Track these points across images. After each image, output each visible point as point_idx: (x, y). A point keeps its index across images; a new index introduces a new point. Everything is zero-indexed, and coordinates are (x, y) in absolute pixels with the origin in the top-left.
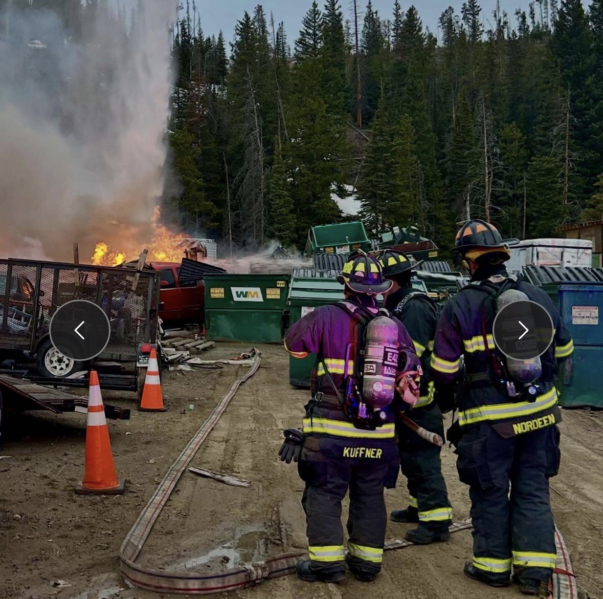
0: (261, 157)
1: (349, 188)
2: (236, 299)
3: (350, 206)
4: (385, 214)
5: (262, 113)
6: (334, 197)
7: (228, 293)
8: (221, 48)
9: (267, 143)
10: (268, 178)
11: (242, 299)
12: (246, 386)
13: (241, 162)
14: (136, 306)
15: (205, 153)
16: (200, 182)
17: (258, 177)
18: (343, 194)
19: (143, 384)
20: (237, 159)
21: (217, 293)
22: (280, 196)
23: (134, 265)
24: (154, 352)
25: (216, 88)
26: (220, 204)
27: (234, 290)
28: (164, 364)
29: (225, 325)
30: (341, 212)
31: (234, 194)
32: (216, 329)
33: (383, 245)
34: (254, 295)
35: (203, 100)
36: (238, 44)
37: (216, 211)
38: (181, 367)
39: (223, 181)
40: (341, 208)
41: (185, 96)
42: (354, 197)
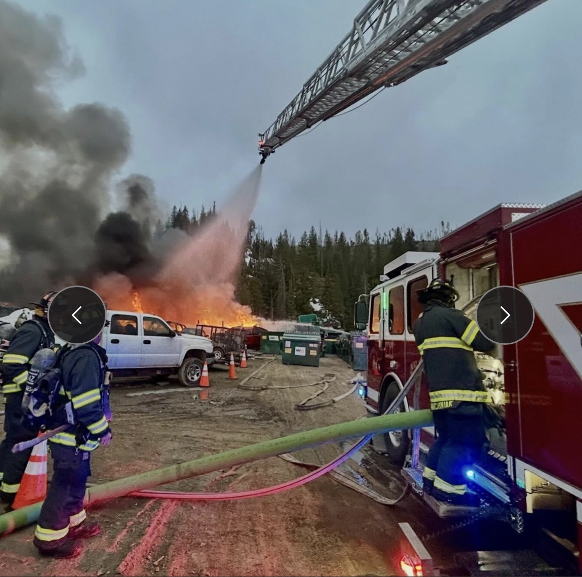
0: (285, 288)
1: (317, 300)
2: (270, 339)
3: (317, 307)
4: (329, 311)
5: (285, 271)
6: (312, 303)
7: (268, 338)
8: (271, 244)
9: (287, 283)
10: (287, 295)
11: (272, 340)
12: (270, 364)
13: (277, 289)
14: (238, 340)
15: (263, 285)
16: (261, 296)
17: (283, 296)
18: (315, 302)
19: (241, 360)
20: (276, 288)
21: (264, 337)
22: (291, 303)
23: (239, 328)
24: (244, 352)
25: (268, 260)
26: (269, 305)
27: (270, 337)
28: (247, 358)
29: (267, 348)
30: (314, 309)
31: (274, 301)
32: (264, 349)
33: (324, 323)
34: (276, 338)
35: (264, 264)
36: (277, 245)
37: (267, 307)
38: (252, 358)
39: (270, 296)
40: (314, 307)
41: (257, 263)
42: (318, 304)
